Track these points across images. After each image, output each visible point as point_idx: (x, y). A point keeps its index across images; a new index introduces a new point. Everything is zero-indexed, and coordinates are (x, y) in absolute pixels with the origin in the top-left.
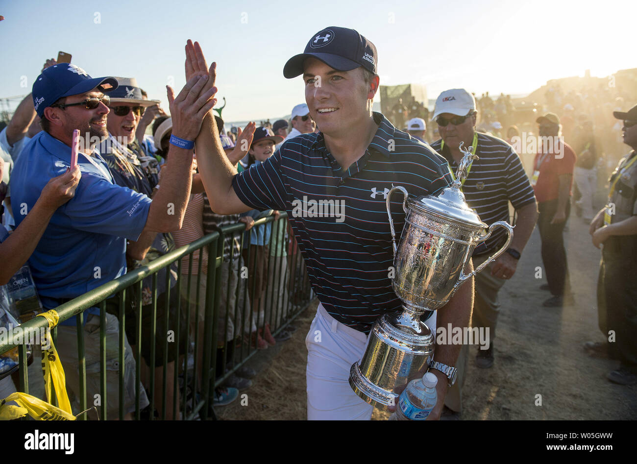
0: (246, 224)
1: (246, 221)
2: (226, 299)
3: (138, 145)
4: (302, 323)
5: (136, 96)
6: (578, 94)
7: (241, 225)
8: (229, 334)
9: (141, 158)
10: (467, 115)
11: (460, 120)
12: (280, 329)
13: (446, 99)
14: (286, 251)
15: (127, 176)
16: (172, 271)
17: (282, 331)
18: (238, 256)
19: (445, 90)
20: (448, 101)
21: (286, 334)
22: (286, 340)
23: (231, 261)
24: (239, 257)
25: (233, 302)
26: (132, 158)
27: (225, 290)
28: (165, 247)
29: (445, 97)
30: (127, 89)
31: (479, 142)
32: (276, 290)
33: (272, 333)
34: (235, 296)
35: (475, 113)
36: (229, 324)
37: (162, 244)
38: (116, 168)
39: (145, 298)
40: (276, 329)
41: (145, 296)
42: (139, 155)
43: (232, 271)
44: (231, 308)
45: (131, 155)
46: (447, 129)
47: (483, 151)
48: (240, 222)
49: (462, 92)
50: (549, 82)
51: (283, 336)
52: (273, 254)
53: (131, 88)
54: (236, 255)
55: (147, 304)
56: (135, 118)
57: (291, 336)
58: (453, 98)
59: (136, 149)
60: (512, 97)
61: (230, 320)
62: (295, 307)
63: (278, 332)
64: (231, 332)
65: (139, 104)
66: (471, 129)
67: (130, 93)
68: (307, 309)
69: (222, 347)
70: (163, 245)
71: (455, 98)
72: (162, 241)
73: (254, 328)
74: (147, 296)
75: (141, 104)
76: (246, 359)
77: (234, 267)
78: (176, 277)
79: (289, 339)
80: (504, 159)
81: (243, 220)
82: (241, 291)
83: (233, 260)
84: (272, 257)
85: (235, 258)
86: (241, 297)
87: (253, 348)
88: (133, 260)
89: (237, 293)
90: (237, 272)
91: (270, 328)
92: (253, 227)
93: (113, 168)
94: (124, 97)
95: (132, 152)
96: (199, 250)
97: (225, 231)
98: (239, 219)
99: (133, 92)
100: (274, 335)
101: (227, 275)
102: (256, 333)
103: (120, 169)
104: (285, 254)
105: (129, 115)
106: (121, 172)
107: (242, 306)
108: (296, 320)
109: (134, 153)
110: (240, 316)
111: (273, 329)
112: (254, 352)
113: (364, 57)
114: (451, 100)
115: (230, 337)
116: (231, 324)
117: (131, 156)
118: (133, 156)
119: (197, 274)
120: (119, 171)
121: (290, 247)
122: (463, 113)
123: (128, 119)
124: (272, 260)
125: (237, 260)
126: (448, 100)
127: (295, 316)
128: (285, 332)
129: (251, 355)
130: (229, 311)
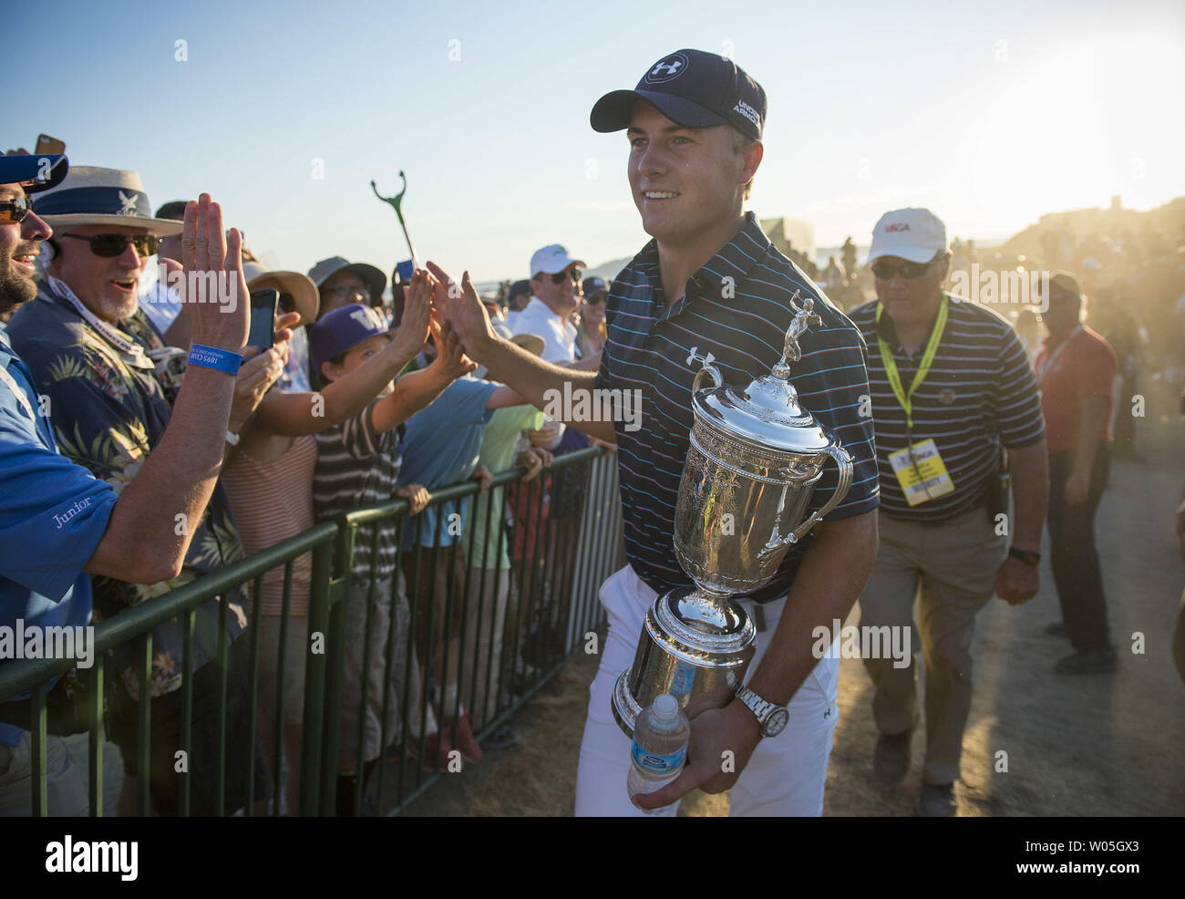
0: (409, 501)
1: (408, 494)
2: (360, 668)
3: (145, 323)
4: (543, 707)
5: (142, 212)
6: (1106, 239)
7: (397, 506)
8: (369, 744)
9: (150, 352)
10: (932, 260)
11: (917, 270)
12: (495, 724)
13: (892, 227)
14: (510, 552)
15: (117, 396)
16: (231, 606)
17: (500, 727)
18: (390, 572)
19: (893, 209)
20: (896, 233)
21: (508, 733)
22: (506, 748)
23: (373, 583)
24: (395, 573)
25: (377, 676)
26: (131, 352)
27: (358, 648)
28: (212, 555)
29: (889, 223)
30: (122, 196)
31: (951, 314)
32: (485, 640)
33: (476, 734)
34: (382, 661)
35: (948, 256)
36: (369, 723)
37: (204, 549)
38: (89, 377)
39: (159, 679)
40: (485, 725)
41: (161, 672)
42: (148, 346)
43: (375, 607)
44: (373, 687)
45: (129, 345)
46: (892, 286)
47: (956, 331)
48: (394, 498)
49: (924, 214)
50: (1044, 219)
51: (501, 738)
52: (477, 563)
53: (128, 193)
54: (387, 569)
55: (165, 692)
56: (139, 263)
57: (518, 738)
58: (907, 228)
59: (138, 333)
60: (977, 245)
61: (370, 713)
62: (530, 670)
63: (489, 730)
64: (374, 741)
65: (145, 230)
66: (937, 286)
67: (130, 203)
68: (556, 677)
69: (351, 773)
70: (207, 551)
71: (910, 226)
72: (205, 541)
73: (432, 726)
74: (165, 672)
75: (152, 230)
76: (412, 798)
77: (380, 597)
78: (243, 620)
79: (514, 745)
80: (998, 352)
81: (401, 492)
82: (400, 646)
83: (378, 581)
84: (477, 569)
85: (384, 577)
86: (399, 660)
87: (430, 770)
88: (131, 586)
89: (388, 653)
90: (388, 607)
91: (471, 722)
92: (426, 507)
93: (83, 377)
94: (115, 213)
95: (131, 339)
96: (283, 567)
97: (355, 520)
98: (394, 489)
99: (135, 203)
100: (481, 737)
101: (363, 616)
102: (436, 738)
103: (101, 380)
104: (506, 564)
105: (125, 254)
106: (101, 386)
107: (401, 678)
108: (533, 702)
109: (136, 341)
110: (395, 704)
111: (478, 723)
112: (433, 779)
113: (736, 108)
114: (903, 229)
115: (372, 751)
116: (374, 722)
117: (129, 348)
118: (134, 348)
119: (279, 613)
120: (97, 384)
121: (518, 543)
122: (922, 256)
123: (121, 263)
124: (476, 578)
125: (389, 581)
126: (896, 229)
127: (530, 693)
128: (506, 728)
129: (424, 787)
130: (370, 694)
